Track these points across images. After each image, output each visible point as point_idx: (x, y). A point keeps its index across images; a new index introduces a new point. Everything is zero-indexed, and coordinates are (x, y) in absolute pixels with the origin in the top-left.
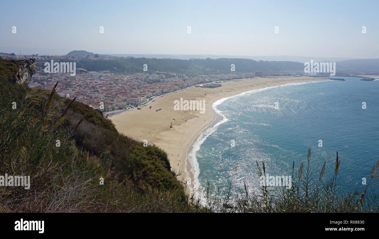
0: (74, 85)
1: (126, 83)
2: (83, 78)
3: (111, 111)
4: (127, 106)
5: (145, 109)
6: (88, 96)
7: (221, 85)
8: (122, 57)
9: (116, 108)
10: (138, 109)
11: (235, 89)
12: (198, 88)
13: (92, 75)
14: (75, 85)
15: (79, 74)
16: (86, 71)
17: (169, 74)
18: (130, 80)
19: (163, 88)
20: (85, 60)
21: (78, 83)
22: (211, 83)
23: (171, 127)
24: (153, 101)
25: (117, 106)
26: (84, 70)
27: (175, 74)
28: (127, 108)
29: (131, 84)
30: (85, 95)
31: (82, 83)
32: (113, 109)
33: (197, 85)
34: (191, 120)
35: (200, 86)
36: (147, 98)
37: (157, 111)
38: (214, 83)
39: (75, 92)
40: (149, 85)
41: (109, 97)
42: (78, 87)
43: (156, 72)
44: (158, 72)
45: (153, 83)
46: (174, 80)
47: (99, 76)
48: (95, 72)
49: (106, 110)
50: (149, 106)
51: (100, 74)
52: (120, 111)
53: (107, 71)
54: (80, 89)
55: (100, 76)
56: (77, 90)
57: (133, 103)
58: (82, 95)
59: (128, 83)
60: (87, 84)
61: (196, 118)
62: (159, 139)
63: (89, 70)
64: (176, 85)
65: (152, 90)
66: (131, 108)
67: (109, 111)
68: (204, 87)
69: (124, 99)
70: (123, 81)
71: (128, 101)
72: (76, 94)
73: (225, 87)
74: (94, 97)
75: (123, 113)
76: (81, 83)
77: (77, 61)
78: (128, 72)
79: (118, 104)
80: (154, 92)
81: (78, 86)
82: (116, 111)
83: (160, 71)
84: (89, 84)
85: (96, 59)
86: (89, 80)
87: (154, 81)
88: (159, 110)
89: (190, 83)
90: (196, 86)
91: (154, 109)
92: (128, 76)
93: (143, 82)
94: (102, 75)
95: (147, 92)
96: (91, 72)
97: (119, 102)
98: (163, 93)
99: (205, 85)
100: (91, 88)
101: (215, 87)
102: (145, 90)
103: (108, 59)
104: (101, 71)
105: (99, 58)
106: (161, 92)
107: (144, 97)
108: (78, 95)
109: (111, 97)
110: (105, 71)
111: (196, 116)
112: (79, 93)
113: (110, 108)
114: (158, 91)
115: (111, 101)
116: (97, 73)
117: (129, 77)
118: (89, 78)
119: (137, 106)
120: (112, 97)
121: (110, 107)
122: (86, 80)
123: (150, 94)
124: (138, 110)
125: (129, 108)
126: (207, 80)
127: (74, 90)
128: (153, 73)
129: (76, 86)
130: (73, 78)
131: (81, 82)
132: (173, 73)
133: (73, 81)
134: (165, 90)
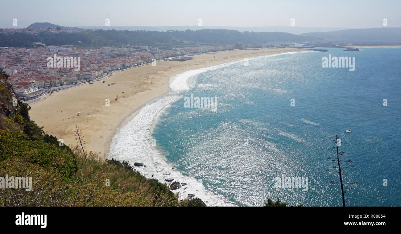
0: (24, 60)
1: (86, 57)
2: (38, 53)
3: (59, 86)
4: (79, 81)
5: (97, 84)
6: (38, 72)
7: (192, 58)
8: (89, 30)
9: (65, 83)
10: (90, 83)
11: (206, 62)
12: (166, 61)
13: (50, 50)
14: (26, 60)
15: (35, 49)
16: (45, 45)
17: (141, 47)
18: (93, 54)
19: (125, 62)
20: (45, 33)
21: (30, 59)
22: (183, 56)
23: (116, 100)
24: (111, 75)
25: (65, 81)
26: (42, 44)
27: (147, 48)
28: (78, 83)
29: (92, 58)
30: (35, 71)
31: (36, 58)
32: (62, 85)
33: (166, 59)
34: (142, 92)
35: (169, 60)
36: (105, 72)
37: (110, 85)
38: (186, 56)
39: (25, 68)
40: (111, 59)
41: (61, 72)
42: (29, 63)
43: (127, 45)
44: (129, 45)
45: (117, 57)
46: (142, 54)
47: (57, 51)
48: (54, 47)
49: (53, 85)
50: (103, 81)
51: (59, 48)
52: (69, 86)
53: (70, 45)
54: (32, 65)
55: (59, 51)
56: (28, 65)
57: (87, 78)
58: (32, 71)
59: (89, 58)
60: (41, 60)
61: (147, 91)
62: (99, 111)
63: (48, 44)
64: (142, 58)
65: (112, 64)
66: (83, 83)
67: (56, 86)
68: (173, 60)
69: (78, 74)
70: (85, 55)
71: (82, 76)
72: (25, 70)
73: (197, 60)
74: (44, 73)
75: (72, 88)
76: (34, 59)
77: (35, 35)
78: (95, 46)
79: (68, 78)
80: (114, 66)
81: (30, 61)
82: (64, 86)
83: (131, 45)
84: (43, 59)
85: (57, 32)
86: (44, 55)
87: (118, 55)
88: (112, 84)
89: (158, 56)
90: (164, 60)
91: (106, 84)
92: (91, 51)
93: (106, 57)
94: (61, 50)
95: (106, 66)
96: (49, 47)
97: (70, 77)
98: (124, 67)
99: (176, 58)
100: (44, 63)
101: (185, 60)
102: (104, 64)
103: (72, 32)
104: (64, 45)
105: (61, 31)
106: (122, 66)
107: (99, 71)
108: (27, 71)
109: (63, 72)
110: (67, 45)
111: (148, 89)
112: (29, 69)
113: (58, 83)
114: (119, 65)
115: (60, 76)
116: (57, 47)
117: (94, 51)
118: (45, 53)
119: (90, 81)
120: (65, 72)
121: (57, 81)
122: (41, 54)
123: (109, 68)
124: (90, 85)
125: (80, 83)
126: (178, 53)
127: (24, 66)
128: (123, 47)
129: (27, 62)
130: (26, 53)
131: (34, 57)
132: (145, 46)
133: (25, 56)
134: (126, 64)
